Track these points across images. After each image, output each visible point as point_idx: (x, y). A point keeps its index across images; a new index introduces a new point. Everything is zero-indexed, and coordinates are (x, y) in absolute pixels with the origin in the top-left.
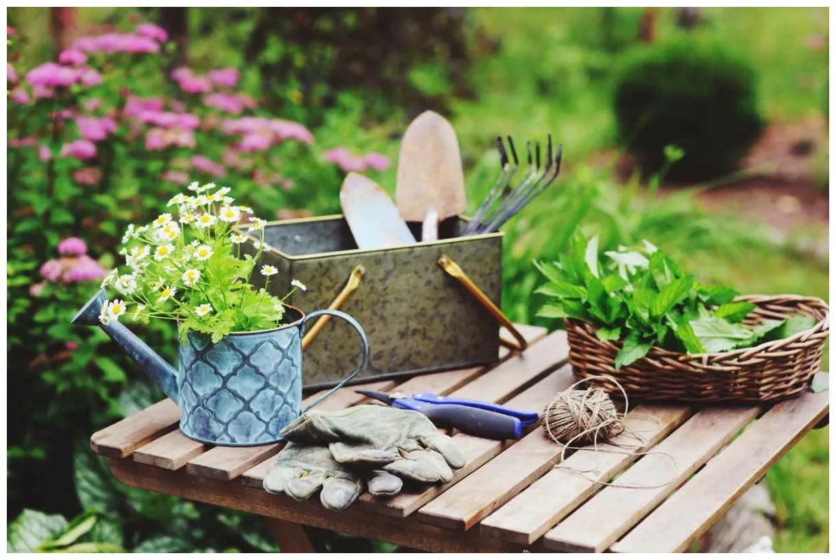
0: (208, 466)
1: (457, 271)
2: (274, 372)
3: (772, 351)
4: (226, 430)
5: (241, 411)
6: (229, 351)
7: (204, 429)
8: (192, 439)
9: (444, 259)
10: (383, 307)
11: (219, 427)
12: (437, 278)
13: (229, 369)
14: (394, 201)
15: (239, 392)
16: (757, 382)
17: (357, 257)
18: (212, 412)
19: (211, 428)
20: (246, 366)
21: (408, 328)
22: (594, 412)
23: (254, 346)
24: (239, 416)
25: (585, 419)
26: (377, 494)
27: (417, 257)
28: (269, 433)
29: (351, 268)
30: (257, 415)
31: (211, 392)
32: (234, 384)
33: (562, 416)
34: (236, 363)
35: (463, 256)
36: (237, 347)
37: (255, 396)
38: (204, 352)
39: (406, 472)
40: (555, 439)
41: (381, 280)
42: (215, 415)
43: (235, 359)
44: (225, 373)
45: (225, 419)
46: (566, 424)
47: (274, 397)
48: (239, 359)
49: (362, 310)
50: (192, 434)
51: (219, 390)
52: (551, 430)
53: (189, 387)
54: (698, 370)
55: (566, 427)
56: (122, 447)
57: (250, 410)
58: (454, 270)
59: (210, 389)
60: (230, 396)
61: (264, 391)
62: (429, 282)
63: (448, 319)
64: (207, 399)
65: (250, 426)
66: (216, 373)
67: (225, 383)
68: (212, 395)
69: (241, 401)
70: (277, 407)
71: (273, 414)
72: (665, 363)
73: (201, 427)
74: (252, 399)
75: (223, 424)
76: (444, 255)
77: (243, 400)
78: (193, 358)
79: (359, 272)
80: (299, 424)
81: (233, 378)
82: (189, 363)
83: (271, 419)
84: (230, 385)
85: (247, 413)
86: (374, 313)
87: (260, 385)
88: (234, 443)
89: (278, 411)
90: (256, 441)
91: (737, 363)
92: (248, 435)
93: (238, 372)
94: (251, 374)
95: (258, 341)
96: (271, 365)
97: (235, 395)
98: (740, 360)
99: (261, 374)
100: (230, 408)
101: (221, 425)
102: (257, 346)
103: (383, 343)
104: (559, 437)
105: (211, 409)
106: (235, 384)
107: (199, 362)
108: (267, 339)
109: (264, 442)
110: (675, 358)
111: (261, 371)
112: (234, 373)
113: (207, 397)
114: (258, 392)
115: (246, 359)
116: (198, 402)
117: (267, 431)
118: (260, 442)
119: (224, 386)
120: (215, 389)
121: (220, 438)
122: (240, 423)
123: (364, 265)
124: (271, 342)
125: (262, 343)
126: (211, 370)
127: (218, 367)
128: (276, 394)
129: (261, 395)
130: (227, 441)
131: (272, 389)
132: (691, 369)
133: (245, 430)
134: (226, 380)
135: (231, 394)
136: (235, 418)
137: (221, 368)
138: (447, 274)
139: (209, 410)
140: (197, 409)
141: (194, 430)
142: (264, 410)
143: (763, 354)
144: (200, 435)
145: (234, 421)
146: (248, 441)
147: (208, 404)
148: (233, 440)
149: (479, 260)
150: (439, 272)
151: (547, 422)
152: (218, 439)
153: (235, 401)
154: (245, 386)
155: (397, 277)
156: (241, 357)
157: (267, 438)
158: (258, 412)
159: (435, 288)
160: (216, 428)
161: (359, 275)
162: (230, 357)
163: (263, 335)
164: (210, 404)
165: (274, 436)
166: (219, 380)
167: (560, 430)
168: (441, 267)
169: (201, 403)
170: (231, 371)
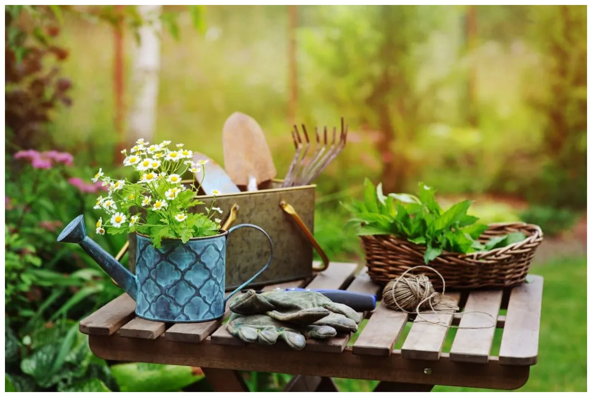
0: (183, 333)
1: (291, 210)
2: (214, 268)
3: (515, 250)
4: (182, 311)
5: (194, 296)
6: (186, 252)
7: (166, 311)
8: (155, 321)
9: (283, 202)
10: (249, 234)
11: (177, 309)
12: (278, 215)
13: (186, 265)
14: (227, 172)
15: (193, 283)
16: (504, 272)
17: (234, 199)
18: (172, 298)
19: (171, 310)
20: (198, 263)
21: (262, 250)
22: (426, 288)
23: (203, 248)
24: (192, 301)
25: (421, 292)
26: (324, 336)
27: (268, 200)
28: (211, 312)
29: (230, 206)
30: (204, 299)
31: (172, 283)
32: (189, 277)
33: (404, 292)
34: (191, 261)
35: (294, 200)
36: (192, 249)
37: (203, 285)
38: (168, 253)
39: (334, 323)
40: (400, 308)
41: (247, 215)
42: (175, 300)
43: (190, 258)
44: (183, 268)
45: (182, 303)
46: (407, 297)
47: (214, 285)
48: (193, 258)
49: (236, 237)
50: (154, 317)
51: (178, 281)
52: (397, 301)
53: (153, 283)
54: (472, 264)
55: (408, 299)
56: (108, 327)
57: (199, 295)
58: (289, 209)
59: (171, 281)
60: (186, 285)
61: (208, 281)
62: (274, 218)
63: (285, 245)
64: (169, 289)
65: (199, 308)
66: (177, 269)
67: (183, 276)
68: (173, 286)
69: (193, 289)
70: (216, 293)
71: (214, 298)
72: (450, 261)
73: (163, 310)
74: (201, 287)
75: (180, 306)
76: (283, 199)
77: (195, 288)
78: (157, 260)
79: (235, 209)
80: (247, 298)
81: (189, 272)
82: (153, 264)
83: (212, 302)
84: (187, 278)
85: (197, 297)
86: (243, 239)
87: (206, 277)
88: (189, 321)
89: (216, 296)
90: (203, 318)
91: (495, 258)
92: (198, 314)
93: (193, 267)
94: (200, 269)
95: (207, 244)
96: (213, 262)
97: (190, 284)
98: (496, 256)
99: (207, 269)
100: (186, 295)
101: (178, 307)
102: (206, 248)
103: (248, 261)
104: (403, 306)
105: (172, 296)
106: (191, 277)
107: (163, 262)
108: (212, 243)
109: (208, 319)
110: (456, 256)
111: (208, 266)
112: (190, 269)
113: (168, 287)
114: (205, 281)
115: (198, 257)
116: (161, 292)
117: (210, 311)
118: (205, 319)
119: (182, 279)
120: (175, 281)
121: (178, 317)
122: (193, 305)
123: (238, 204)
124: (214, 246)
125: (208, 246)
126: (172, 267)
127: (178, 264)
128: (216, 284)
129: (206, 284)
130: (183, 318)
131: (214, 280)
132: (468, 263)
133: (196, 310)
134: (183, 273)
135: (187, 284)
136: (189, 301)
137: (180, 265)
138: (285, 213)
139: (170, 297)
140: (160, 297)
141: (157, 313)
142: (208, 295)
143: (509, 251)
144: (161, 316)
145: (189, 304)
146: (198, 318)
147: (169, 292)
148: (188, 318)
149: (303, 204)
150: (280, 211)
151: (394, 297)
152: (176, 318)
153: (189, 289)
154: (196, 278)
155: (257, 214)
156: (195, 256)
157: (209, 317)
158: (205, 297)
159: (278, 222)
160: (175, 310)
161: (235, 211)
162: (187, 257)
163: (209, 240)
164: (171, 293)
165: (213, 314)
166: (178, 274)
167: (404, 301)
168: (281, 207)
169: (163, 292)
170: (187, 267)
